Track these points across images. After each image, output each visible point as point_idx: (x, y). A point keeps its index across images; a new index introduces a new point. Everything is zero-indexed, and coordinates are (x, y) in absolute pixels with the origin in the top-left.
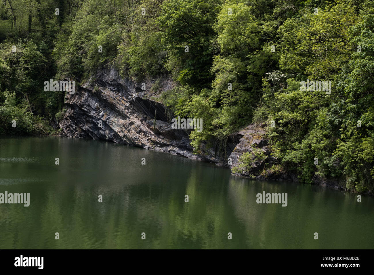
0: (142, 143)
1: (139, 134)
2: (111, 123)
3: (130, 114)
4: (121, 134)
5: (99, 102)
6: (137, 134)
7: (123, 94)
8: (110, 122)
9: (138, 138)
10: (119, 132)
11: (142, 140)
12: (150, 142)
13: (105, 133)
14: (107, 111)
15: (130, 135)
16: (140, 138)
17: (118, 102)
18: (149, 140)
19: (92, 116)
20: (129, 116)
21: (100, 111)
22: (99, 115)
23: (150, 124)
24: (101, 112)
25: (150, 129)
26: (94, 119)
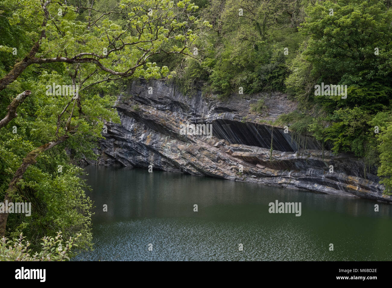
0: (223, 173)
1: (217, 162)
2: (160, 149)
3: (195, 137)
4: (181, 162)
5: (136, 122)
6: (213, 163)
7: (179, 113)
8: (160, 147)
9: (217, 168)
10: (179, 159)
11: (222, 169)
12: (235, 171)
13: (147, 160)
14: (149, 133)
15: (201, 163)
16: (219, 168)
17: (173, 124)
18: (233, 170)
19: (127, 139)
20: (194, 140)
21: (140, 133)
22: (139, 139)
23: (232, 150)
24: (141, 135)
25: (232, 156)
26: (130, 142)
